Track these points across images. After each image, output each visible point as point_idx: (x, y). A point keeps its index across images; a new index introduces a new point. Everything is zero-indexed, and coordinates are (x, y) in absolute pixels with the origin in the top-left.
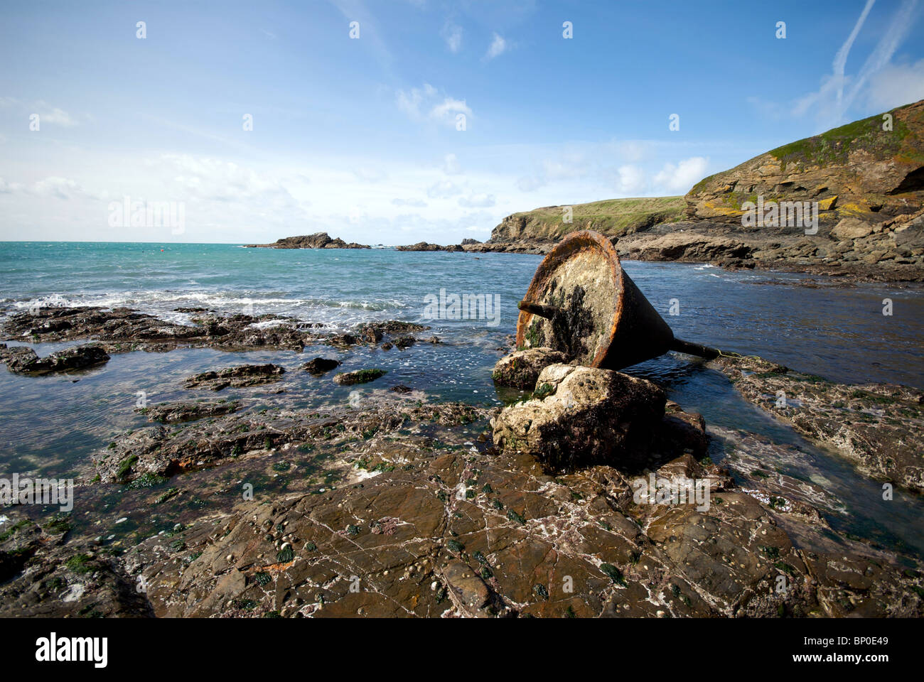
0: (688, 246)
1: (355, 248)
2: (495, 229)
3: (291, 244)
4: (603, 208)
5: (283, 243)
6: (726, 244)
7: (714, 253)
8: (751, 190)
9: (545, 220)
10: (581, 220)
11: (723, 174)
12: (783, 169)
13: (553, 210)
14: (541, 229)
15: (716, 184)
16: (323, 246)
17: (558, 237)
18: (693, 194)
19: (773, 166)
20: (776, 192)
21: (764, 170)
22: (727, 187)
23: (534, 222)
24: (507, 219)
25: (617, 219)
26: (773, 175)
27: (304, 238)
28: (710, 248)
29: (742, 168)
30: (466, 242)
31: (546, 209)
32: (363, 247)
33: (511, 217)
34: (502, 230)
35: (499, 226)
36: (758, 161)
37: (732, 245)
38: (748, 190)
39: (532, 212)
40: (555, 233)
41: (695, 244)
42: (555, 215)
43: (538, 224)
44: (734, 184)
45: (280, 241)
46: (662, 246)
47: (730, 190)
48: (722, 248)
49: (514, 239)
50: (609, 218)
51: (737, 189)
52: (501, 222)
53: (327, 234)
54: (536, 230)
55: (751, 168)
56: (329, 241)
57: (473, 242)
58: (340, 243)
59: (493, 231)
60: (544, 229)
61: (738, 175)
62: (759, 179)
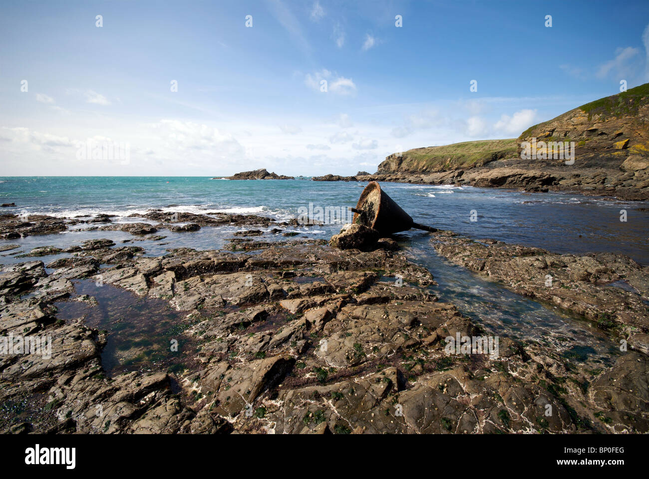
0: (509, 176)
1: (285, 179)
2: (381, 165)
3: (243, 177)
4: (459, 149)
5: (238, 176)
6: (537, 175)
7: (529, 181)
8: (565, 135)
9: (416, 158)
10: (443, 157)
11: (545, 124)
12: (590, 119)
13: (422, 151)
14: (413, 164)
15: (539, 131)
16: (263, 178)
17: (426, 170)
18: (521, 139)
19: (582, 118)
20: (584, 136)
21: (575, 120)
22: (547, 133)
23: (408, 159)
24: (389, 157)
25: (469, 156)
26: (582, 124)
27: (251, 173)
28: (525, 178)
29: (559, 119)
30: (360, 174)
31: (417, 150)
32: (289, 178)
33: (392, 156)
34: (385, 166)
35: (383, 163)
36: (571, 114)
37: (542, 176)
38: (563, 135)
39: (407, 152)
40: (423, 167)
41: (514, 175)
42: (424, 154)
43: (411, 161)
44: (553, 131)
45: (236, 175)
46: (490, 177)
47: (549, 135)
48: (534, 178)
49: (394, 171)
50: (463, 156)
51: (555, 134)
52: (385, 159)
53: (266, 170)
54: (409, 165)
55: (565, 119)
56: (267, 174)
57: (365, 174)
58: (274, 176)
59: (379, 166)
60: (415, 164)
61: (556, 124)
62: (571, 127)
